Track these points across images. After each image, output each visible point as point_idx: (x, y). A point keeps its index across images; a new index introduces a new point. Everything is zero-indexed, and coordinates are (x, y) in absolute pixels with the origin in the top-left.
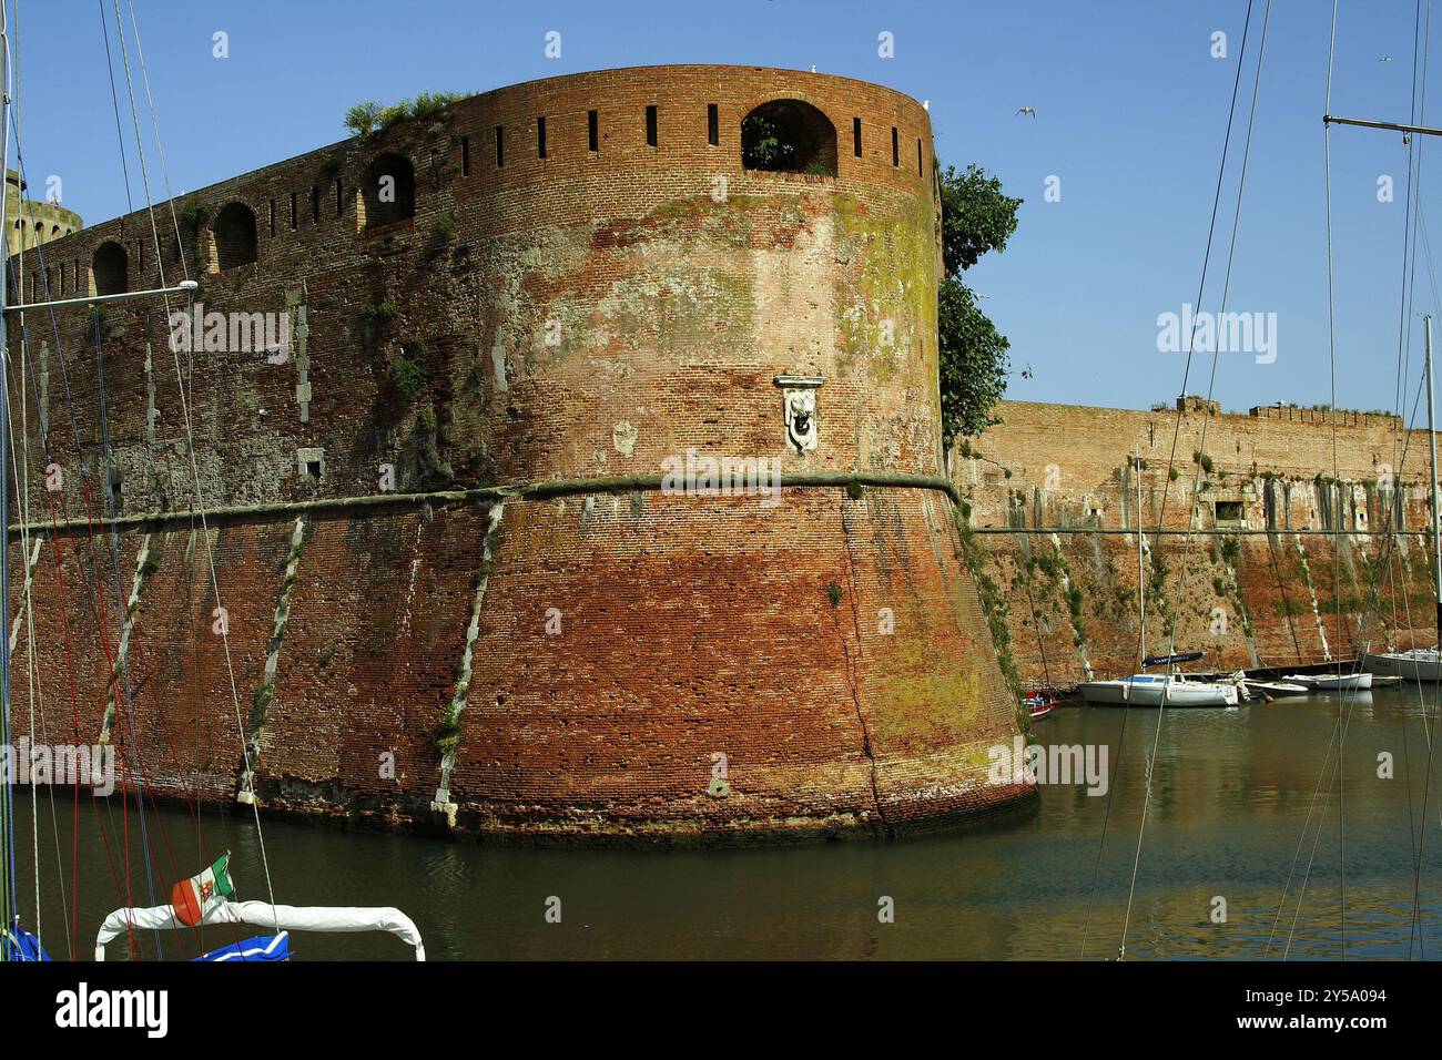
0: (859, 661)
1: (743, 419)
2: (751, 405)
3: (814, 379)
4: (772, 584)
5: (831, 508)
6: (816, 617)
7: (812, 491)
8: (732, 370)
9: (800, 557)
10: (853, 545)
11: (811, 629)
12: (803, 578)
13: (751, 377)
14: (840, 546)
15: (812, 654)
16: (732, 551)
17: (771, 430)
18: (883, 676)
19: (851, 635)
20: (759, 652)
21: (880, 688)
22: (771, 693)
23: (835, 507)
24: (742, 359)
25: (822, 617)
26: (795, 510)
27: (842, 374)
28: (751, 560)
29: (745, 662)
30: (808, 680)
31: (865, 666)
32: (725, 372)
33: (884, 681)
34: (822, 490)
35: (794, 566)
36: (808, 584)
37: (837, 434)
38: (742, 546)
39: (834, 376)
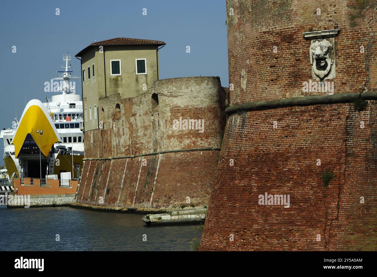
0: (335, 223)
1: (287, 63)
2: (291, 54)
3: (332, 31)
4: (290, 170)
5: (339, 118)
6: (311, 192)
7: (327, 108)
8: (281, 32)
9: (310, 152)
10: (350, 143)
11: (306, 201)
12: (309, 166)
13: (291, 35)
14: (339, 144)
15: (303, 217)
16: (273, 149)
17: (302, 69)
18: (352, 234)
19: (333, 205)
20: (274, 215)
21: (348, 242)
22: (275, 241)
23: (342, 117)
24: (286, 24)
25: (315, 192)
26: (313, 121)
27: (353, 25)
28: (282, 155)
29: (266, 221)
30: (297, 234)
31: (339, 227)
32: (278, 34)
33: (352, 237)
34: (335, 106)
35: (305, 158)
36: (311, 171)
37: (349, 67)
38: (278, 146)
39: (348, 27)
